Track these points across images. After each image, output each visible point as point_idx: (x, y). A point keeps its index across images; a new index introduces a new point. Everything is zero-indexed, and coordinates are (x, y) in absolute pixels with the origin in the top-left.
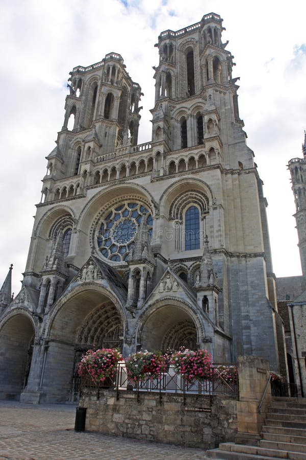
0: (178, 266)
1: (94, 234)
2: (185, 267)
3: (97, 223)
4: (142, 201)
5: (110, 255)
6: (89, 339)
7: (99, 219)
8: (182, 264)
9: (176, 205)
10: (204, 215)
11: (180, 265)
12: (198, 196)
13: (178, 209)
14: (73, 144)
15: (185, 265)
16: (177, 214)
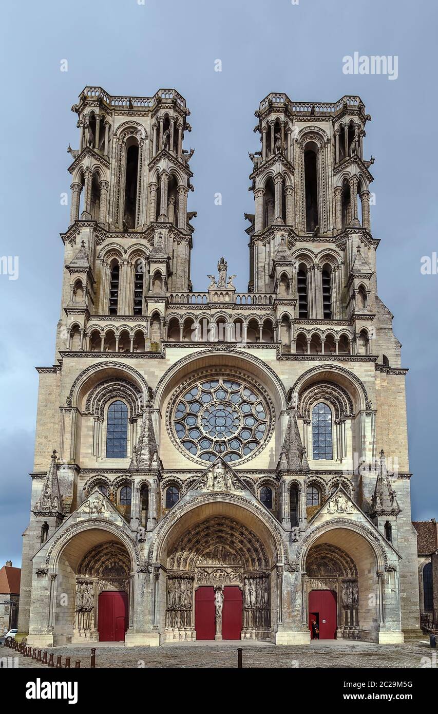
0: (312, 478)
1: (170, 418)
2: (322, 481)
3: (175, 401)
4: (250, 383)
5: (199, 452)
6: (182, 562)
7: (177, 397)
8: (318, 477)
9: (305, 398)
10: (342, 419)
11: (314, 478)
12: (335, 391)
13: (306, 403)
14: (103, 252)
15: (321, 479)
16: (305, 411)
